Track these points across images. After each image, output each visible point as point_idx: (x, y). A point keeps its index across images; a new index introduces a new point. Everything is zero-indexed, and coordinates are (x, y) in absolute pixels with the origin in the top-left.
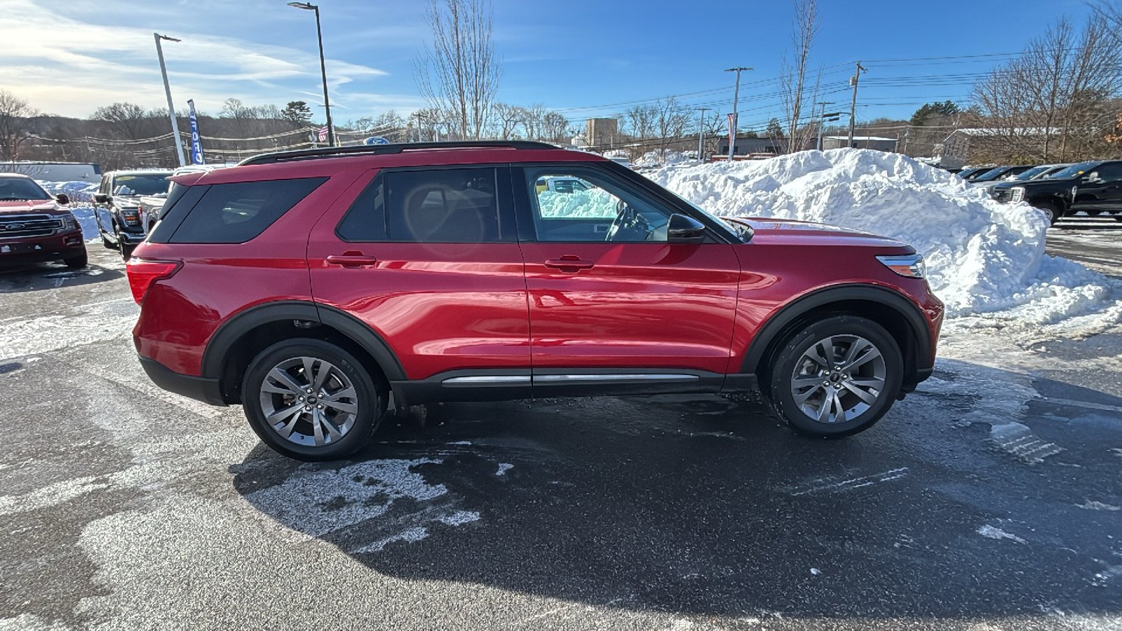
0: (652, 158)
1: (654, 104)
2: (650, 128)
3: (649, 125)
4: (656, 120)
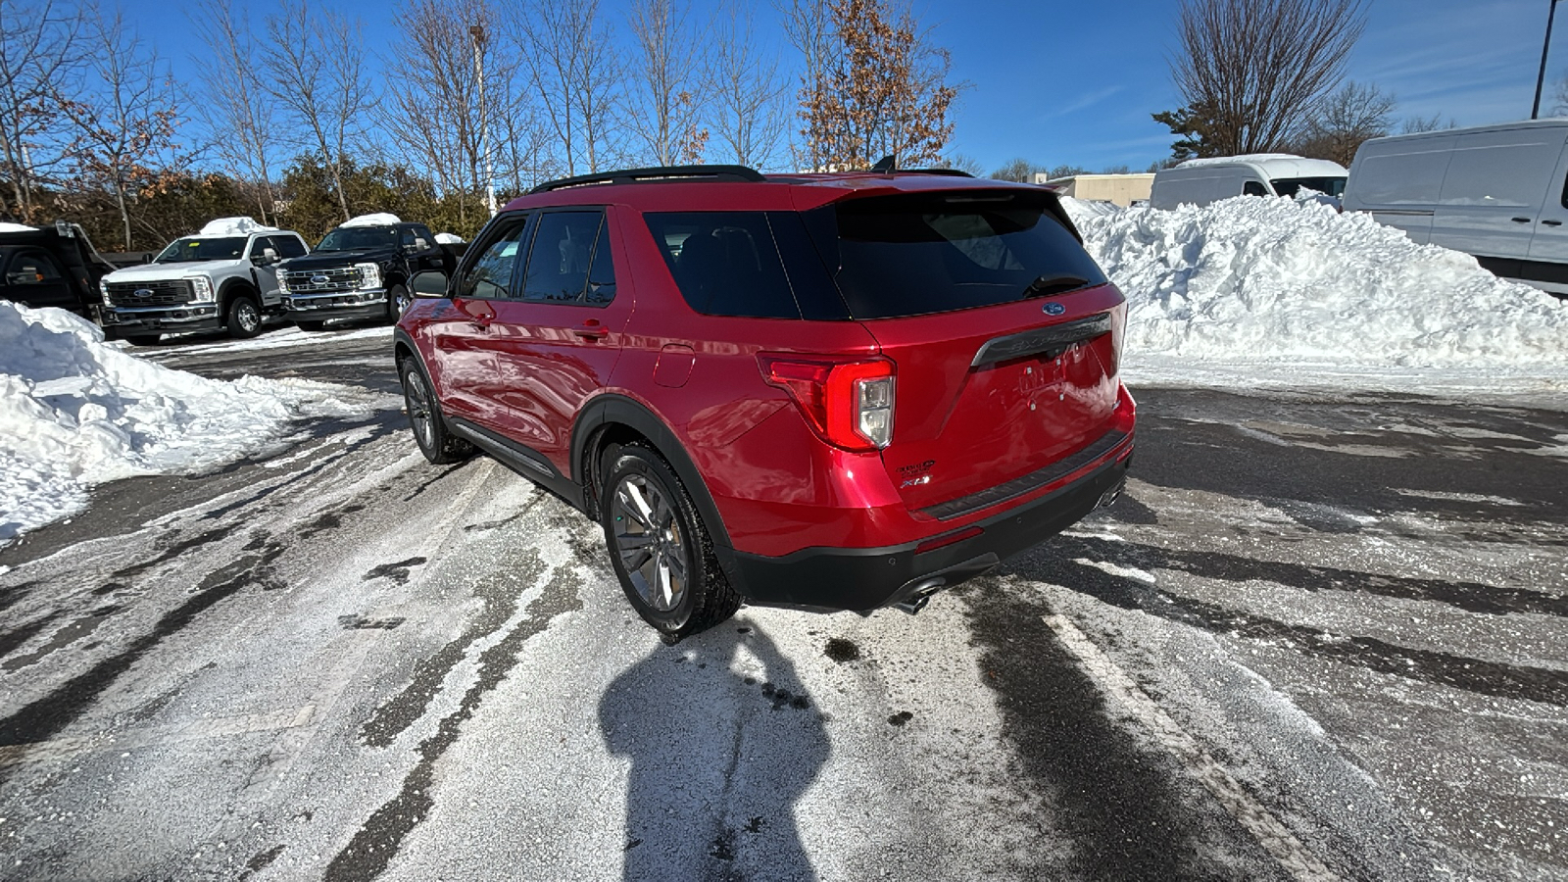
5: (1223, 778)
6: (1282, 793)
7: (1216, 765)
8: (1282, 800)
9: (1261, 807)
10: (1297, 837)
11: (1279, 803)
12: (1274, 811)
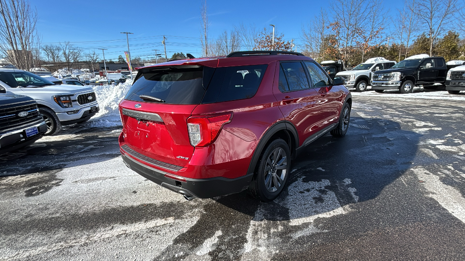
0: (63, 72)
1: (58, 45)
2: (57, 57)
3: (57, 55)
4: (61, 53)
5: (78, 243)
6: (63, 254)
7: (83, 242)
8: (62, 253)
9: (63, 247)
10: (50, 251)
11: (61, 252)
12: (60, 250)
